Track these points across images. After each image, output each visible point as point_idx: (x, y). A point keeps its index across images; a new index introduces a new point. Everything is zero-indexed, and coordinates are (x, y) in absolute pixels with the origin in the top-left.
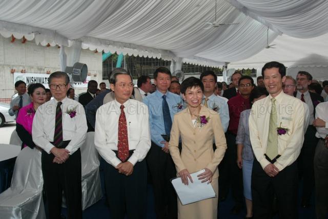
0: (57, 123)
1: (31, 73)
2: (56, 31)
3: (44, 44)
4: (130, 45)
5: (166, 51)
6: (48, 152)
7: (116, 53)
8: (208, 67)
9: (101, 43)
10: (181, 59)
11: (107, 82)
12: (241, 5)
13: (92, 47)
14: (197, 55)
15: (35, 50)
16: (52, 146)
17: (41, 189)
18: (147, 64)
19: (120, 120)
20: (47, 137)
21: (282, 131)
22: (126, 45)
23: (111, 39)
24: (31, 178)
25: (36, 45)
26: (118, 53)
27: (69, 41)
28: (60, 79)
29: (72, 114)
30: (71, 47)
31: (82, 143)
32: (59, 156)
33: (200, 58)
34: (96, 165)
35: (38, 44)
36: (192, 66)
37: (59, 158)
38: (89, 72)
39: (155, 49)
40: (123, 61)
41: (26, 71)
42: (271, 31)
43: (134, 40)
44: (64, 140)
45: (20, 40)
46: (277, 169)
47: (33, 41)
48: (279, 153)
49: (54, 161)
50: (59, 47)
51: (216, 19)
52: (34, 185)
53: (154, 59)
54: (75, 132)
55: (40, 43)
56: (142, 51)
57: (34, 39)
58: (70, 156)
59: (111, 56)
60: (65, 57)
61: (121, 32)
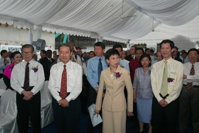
0: (26, 75)
1: (11, 45)
2: (26, 19)
3: (19, 27)
4: (71, 29)
5: (93, 32)
6: (20, 93)
7: (63, 33)
8: (118, 42)
9: (54, 27)
10: (102, 37)
11: (57, 51)
12: (137, 6)
13: (49, 30)
14: (112, 35)
15: (13, 31)
16: (23, 90)
17: (16, 116)
18: (82, 40)
19: (63, 74)
20: (20, 84)
21: (170, 80)
22: (69, 29)
23: (60, 25)
24: (10, 109)
25: (14, 28)
26: (64, 34)
27: (34, 26)
28: (28, 49)
29: (36, 70)
30: (36, 29)
31: (41, 88)
32: (27, 96)
33: (113, 37)
34: (50, 101)
35: (15, 27)
36: (109, 42)
37: (27, 97)
38: (47, 44)
39: (86, 31)
40: (67, 38)
41: (8, 44)
42: (155, 22)
43: (74, 26)
44: (30, 86)
45: (4, 25)
46: (166, 102)
47: (12, 26)
48: (168, 93)
49: (24, 98)
50: (28, 30)
51: (123, 14)
52: (12, 113)
53: (86, 37)
54: (37, 81)
55: (16, 27)
56: (79, 33)
57: (13, 24)
58: (34, 96)
59: (60, 35)
60: (32, 35)
61: (66, 21)
